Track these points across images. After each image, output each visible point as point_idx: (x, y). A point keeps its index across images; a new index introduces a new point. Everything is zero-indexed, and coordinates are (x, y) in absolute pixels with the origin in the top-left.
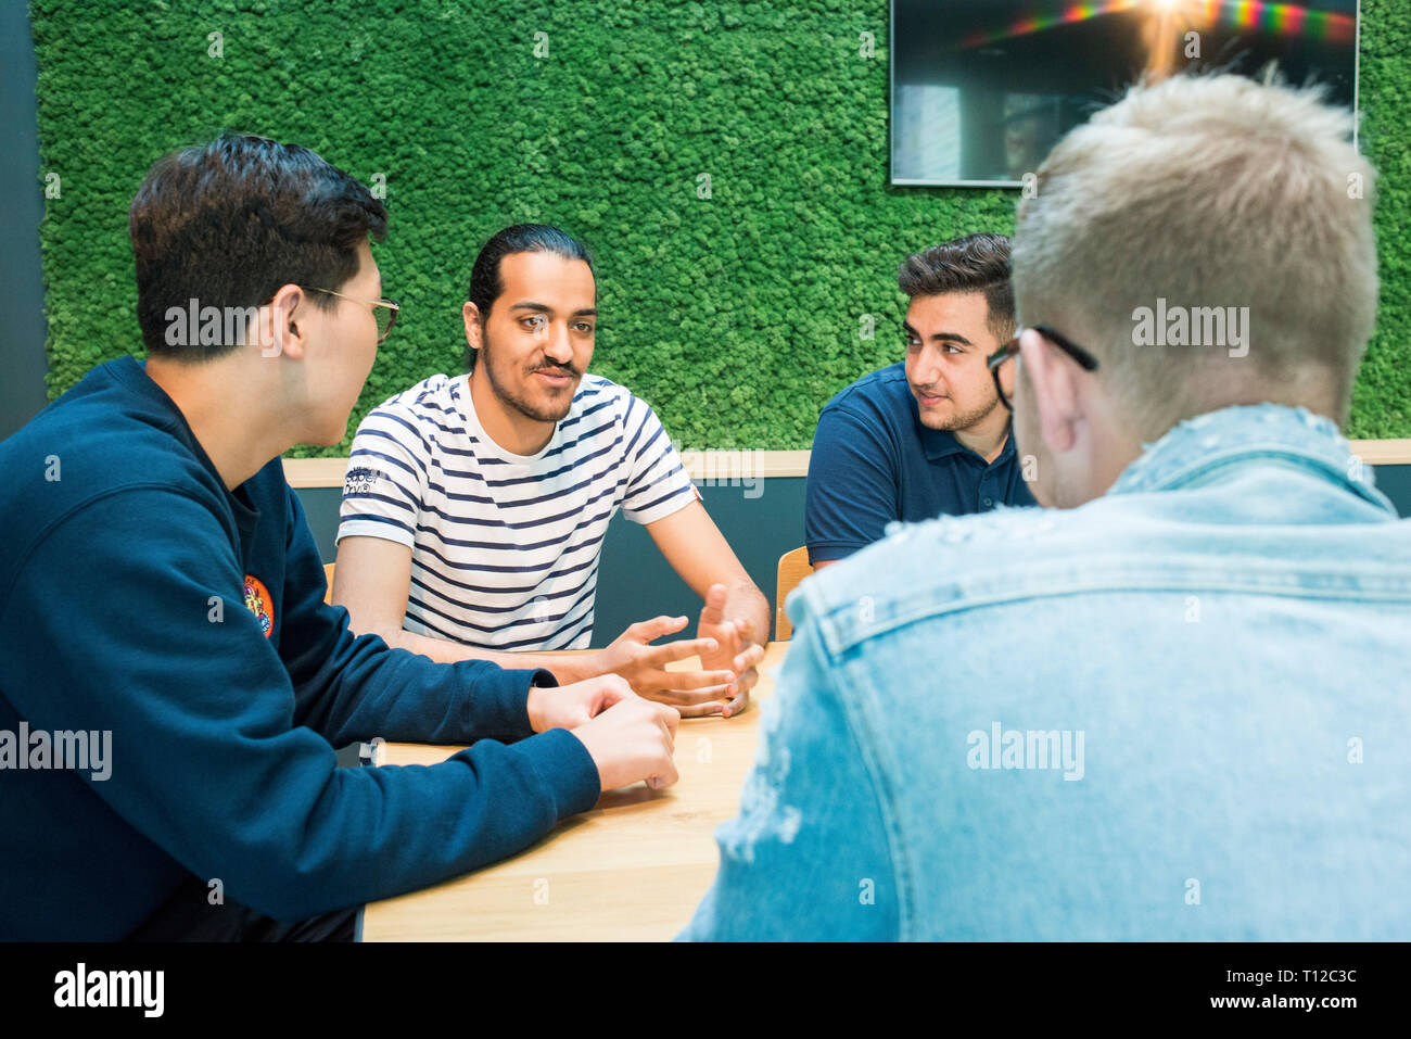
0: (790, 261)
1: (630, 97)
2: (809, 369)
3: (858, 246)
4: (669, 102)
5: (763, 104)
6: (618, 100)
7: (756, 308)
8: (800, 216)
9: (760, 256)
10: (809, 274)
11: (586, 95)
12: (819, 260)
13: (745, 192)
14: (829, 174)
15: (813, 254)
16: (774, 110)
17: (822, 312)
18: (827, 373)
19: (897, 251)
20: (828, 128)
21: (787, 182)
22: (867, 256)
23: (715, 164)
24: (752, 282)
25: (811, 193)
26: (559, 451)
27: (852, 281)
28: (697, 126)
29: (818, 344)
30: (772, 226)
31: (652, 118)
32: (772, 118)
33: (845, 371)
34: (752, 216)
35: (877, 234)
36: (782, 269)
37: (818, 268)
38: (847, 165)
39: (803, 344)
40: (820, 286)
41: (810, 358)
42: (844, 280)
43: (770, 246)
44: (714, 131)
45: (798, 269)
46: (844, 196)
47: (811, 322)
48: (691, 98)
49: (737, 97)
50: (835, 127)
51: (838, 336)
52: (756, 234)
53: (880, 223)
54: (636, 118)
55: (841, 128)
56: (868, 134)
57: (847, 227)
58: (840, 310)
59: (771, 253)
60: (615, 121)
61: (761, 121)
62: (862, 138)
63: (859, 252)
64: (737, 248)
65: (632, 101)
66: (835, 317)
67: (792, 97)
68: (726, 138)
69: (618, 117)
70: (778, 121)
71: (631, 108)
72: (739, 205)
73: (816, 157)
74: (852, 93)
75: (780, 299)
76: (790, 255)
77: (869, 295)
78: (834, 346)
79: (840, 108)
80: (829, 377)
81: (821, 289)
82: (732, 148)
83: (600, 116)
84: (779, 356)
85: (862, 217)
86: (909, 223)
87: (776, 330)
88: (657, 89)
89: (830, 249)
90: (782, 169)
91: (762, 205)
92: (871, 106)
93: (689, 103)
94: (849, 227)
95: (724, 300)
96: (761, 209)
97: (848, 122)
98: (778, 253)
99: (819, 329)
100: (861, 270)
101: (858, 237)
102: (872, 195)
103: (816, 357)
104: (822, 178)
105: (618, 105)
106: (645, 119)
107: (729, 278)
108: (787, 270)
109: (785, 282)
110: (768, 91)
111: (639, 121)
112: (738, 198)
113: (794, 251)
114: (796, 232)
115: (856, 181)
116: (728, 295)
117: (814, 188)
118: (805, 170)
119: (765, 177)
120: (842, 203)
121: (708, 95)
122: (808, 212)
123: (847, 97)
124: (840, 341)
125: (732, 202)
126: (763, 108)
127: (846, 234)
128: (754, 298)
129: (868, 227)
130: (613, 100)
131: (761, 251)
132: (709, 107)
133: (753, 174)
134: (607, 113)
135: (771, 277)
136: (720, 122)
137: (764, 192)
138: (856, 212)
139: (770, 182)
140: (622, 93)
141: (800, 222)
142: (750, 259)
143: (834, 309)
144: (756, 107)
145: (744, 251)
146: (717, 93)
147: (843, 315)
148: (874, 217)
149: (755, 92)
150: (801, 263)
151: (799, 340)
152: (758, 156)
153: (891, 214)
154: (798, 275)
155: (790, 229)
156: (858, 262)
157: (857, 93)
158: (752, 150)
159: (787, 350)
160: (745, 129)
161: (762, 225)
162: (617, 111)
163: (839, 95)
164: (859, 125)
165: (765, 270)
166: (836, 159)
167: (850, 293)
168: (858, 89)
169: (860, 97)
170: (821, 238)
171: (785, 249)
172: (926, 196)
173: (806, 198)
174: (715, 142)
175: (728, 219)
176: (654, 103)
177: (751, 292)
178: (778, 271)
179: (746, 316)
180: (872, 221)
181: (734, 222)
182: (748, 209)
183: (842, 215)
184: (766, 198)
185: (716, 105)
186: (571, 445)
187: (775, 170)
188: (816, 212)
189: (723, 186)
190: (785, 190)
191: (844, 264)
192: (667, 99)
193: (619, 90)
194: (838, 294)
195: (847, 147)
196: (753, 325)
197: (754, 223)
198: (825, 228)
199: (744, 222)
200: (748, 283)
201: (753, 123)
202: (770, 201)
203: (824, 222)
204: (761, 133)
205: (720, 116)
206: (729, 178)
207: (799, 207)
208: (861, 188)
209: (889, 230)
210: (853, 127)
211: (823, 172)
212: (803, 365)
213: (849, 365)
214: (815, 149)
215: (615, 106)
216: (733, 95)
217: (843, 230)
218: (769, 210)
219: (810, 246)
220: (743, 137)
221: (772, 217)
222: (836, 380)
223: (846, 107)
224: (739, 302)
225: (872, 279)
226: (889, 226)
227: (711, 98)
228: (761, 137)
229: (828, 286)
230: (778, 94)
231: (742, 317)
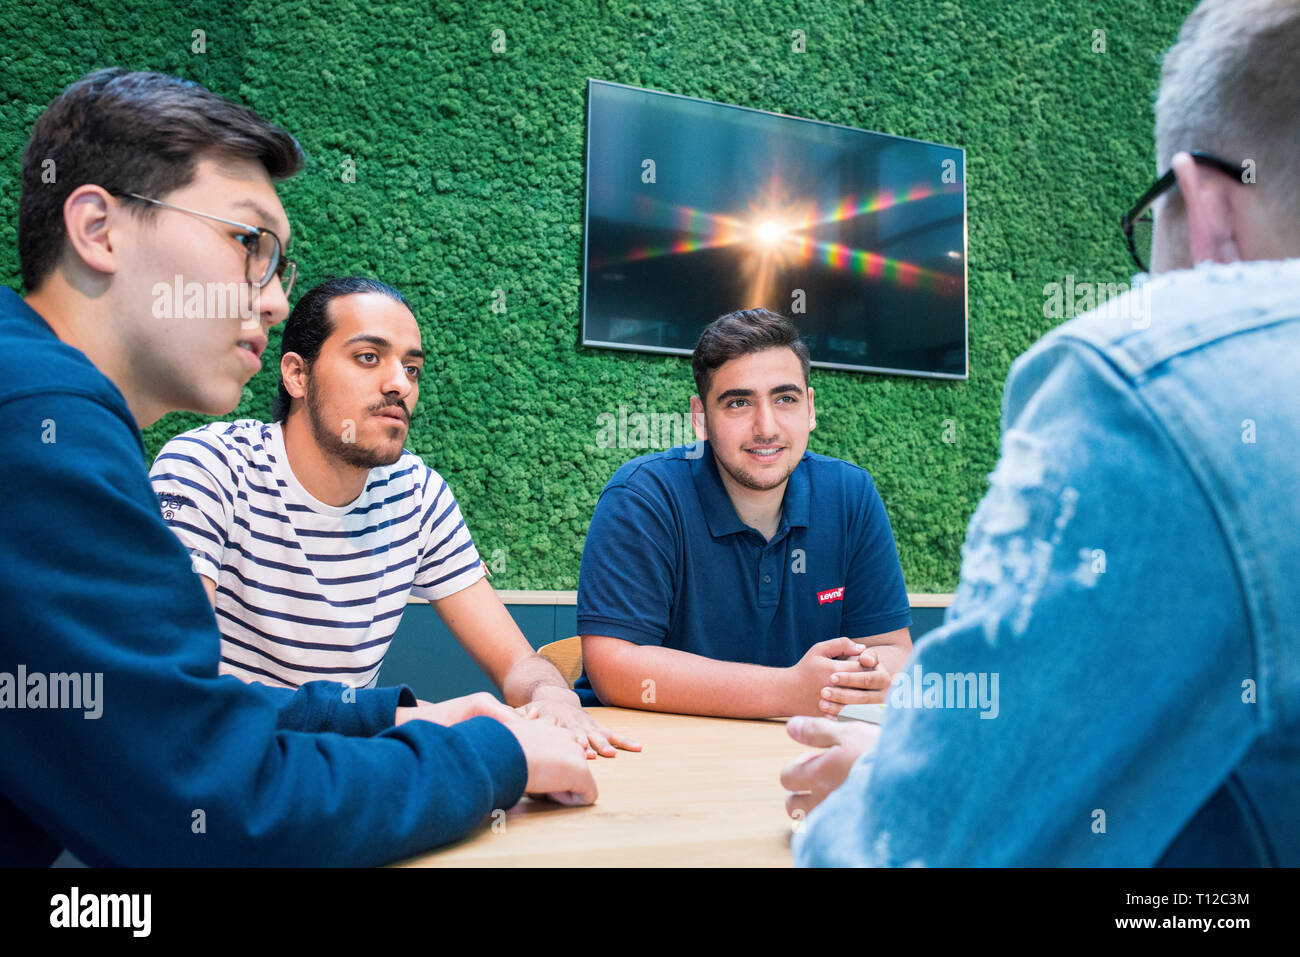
0: (487, 409)
1: (344, 246)
2: (502, 511)
3: (552, 399)
4: (382, 253)
5: (469, 263)
6: (333, 246)
7: (454, 451)
8: (499, 368)
9: (460, 402)
10: (505, 422)
11: (303, 239)
12: (515, 409)
13: (449, 342)
14: (526, 332)
15: (510, 404)
16: (478, 269)
17: (516, 459)
18: (519, 516)
19: (585, 406)
20: (527, 289)
21: (487, 335)
22: (559, 409)
23: (421, 314)
24: (452, 427)
25: (509, 348)
26: (365, 511)
27: (545, 432)
28: (407, 277)
29: (511, 488)
30: (473, 376)
31: (364, 267)
32: (476, 276)
33: (536, 515)
34: (454, 365)
35: (568, 389)
36: (480, 416)
37: (514, 417)
38: (542, 324)
39: (497, 487)
40: (515, 434)
41: (502, 501)
42: (537, 429)
43: (470, 394)
44: (423, 283)
45: (495, 417)
46: (538, 353)
47: (505, 467)
48: (402, 252)
49: (444, 255)
50: (534, 289)
51: (529, 482)
52: (458, 381)
53: (571, 380)
54: (350, 265)
55: (539, 290)
56: (563, 298)
57: (541, 382)
58: (532, 458)
59: (470, 400)
60: (329, 266)
61: (467, 279)
62: (557, 301)
63: (552, 404)
64: (439, 393)
65: (346, 249)
66: (528, 464)
67: (495, 259)
68: (433, 291)
69: (332, 262)
70: (482, 279)
71: (345, 256)
72: (441, 354)
73: (515, 315)
74: (549, 261)
75: (477, 444)
76: (487, 404)
77: (559, 444)
78: (525, 492)
79: (539, 273)
80: (520, 520)
81: (516, 437)
82: (438, 300)
83: (315, 261)
84: (474, 498)
85: (555, 373)
86: (597, 381)
87: (472, 473)
88: (371, 241)
89: (525, 401)
90: (483, 323)
91: (464, 355)
92: (566, 273)
93: (400, 256)
94: (543, 381)
95: (424, 442)
96: (462, 359)
97: (545, 285)
98: (476, 401)
99: (512, 475)
100: (552, 421)
101: (551, 392)
102: (564, 354)
103: (509, 501)
104: (520, 334)
105: (333, 252)
106: (358, 266)
107: (430, 422)
108: (484, 417)
109: (482, 428)
110: (474, 252)
111: (352, 268)
112: (442, 347)
113: (492, 400)
114: (494, 382)
115: (551, 339)
116: (428, 437)
117: (512, 344)
118: (504, 327)
119: (468, 330)
120: (537, 359)
121: (418, 250)
122: (507, 365)
123: (544, 264)
124: (531, 486)
125: (436, 350)
126: (468, 267)
127: (540, 388)
128: (453, 441)
129: (561, 382)
130: (328, 247)
131: (461, 398)
132: (419, 261)
133: (457, 326)
134: (322, 258)
135: (469, 424)
136: (428, 276)
137: (466, 344)
138: (550, 368)
139: (472, 334)
140: (338, 241)
141: (498, 374)
142: (451, 405)
143: (527, 456)
144: (462, 265)
145: (445, 397)
146: (427, 250)
147: (535, 463)
148: (566, 374)
149: (462, 251)
150: (498, 411)
151: (494, 484)
152: (462, 310)
153: (582, 372)
154: (495, 423)
155: (488, 380)
156: (550, 414)
157: (553, 261)
158: (456, 304)
159: (483, 492)
160: (451, 284)
161: (464, 373)
162: (331, 256)
163: (538, 260)
164: (555, 290)
165: (464, 416)
166: (532, 318)
167: (542, 442)
168: (555, 258)
169: (556, 264)
170: (517, 389)
171: (483, 397)
172: (612, 358)
173: (504, 352)
174: (423, 294)
175: (432, 366)
176: (367, 253)
177: (451, 435)
178: (476, 417)
179: (444, 458)
180: (563, 377)
181: (437, 370)
182: (451, 357)
183: (537, 370)
184: (467, 350)
185: (425, 260)
186: (377, 506)
187: (478, 324)
188: (513, 365)
189: (428, 335)
190: (486, 343)
191: (538, 415)
192: (380, 250)
193: (335, 238)
194: (532, 442)
195: (543, 309)
196: (452, 467)
197: (456, 371)
198: (521, 381)
199: (447, 370)
200: (448, 427)
201: (458, 280)
202: (471, 352)
203: (520, 376)
204: (466, 288)
205: (428, 270)
206: (433, 328)
207: (498, 359)
208: (554, 346)
209: (579, 387)
210: (549, 291)
211: (521, 329)
212: (496, 507)
213: (539, 510)
214: (514, 307)
215: (329, 253)
216: (441, 252)
217: (537, 384)
218: (470, 360)
219: (507, 396)
220: (449, 291)
221: (473, 367)
222: (527, 524)
223: (544, 272)
224: (439, 445)
225: (562, 430)
226: (579, 382)
227: (421, 254)
228: (465, 292)
229: (522, 435)
230: (482, 255)
231: (441, 459)
